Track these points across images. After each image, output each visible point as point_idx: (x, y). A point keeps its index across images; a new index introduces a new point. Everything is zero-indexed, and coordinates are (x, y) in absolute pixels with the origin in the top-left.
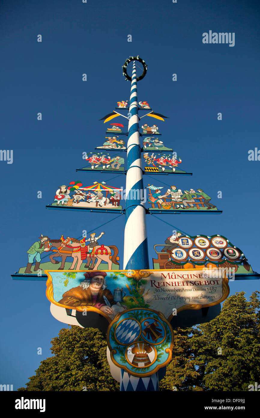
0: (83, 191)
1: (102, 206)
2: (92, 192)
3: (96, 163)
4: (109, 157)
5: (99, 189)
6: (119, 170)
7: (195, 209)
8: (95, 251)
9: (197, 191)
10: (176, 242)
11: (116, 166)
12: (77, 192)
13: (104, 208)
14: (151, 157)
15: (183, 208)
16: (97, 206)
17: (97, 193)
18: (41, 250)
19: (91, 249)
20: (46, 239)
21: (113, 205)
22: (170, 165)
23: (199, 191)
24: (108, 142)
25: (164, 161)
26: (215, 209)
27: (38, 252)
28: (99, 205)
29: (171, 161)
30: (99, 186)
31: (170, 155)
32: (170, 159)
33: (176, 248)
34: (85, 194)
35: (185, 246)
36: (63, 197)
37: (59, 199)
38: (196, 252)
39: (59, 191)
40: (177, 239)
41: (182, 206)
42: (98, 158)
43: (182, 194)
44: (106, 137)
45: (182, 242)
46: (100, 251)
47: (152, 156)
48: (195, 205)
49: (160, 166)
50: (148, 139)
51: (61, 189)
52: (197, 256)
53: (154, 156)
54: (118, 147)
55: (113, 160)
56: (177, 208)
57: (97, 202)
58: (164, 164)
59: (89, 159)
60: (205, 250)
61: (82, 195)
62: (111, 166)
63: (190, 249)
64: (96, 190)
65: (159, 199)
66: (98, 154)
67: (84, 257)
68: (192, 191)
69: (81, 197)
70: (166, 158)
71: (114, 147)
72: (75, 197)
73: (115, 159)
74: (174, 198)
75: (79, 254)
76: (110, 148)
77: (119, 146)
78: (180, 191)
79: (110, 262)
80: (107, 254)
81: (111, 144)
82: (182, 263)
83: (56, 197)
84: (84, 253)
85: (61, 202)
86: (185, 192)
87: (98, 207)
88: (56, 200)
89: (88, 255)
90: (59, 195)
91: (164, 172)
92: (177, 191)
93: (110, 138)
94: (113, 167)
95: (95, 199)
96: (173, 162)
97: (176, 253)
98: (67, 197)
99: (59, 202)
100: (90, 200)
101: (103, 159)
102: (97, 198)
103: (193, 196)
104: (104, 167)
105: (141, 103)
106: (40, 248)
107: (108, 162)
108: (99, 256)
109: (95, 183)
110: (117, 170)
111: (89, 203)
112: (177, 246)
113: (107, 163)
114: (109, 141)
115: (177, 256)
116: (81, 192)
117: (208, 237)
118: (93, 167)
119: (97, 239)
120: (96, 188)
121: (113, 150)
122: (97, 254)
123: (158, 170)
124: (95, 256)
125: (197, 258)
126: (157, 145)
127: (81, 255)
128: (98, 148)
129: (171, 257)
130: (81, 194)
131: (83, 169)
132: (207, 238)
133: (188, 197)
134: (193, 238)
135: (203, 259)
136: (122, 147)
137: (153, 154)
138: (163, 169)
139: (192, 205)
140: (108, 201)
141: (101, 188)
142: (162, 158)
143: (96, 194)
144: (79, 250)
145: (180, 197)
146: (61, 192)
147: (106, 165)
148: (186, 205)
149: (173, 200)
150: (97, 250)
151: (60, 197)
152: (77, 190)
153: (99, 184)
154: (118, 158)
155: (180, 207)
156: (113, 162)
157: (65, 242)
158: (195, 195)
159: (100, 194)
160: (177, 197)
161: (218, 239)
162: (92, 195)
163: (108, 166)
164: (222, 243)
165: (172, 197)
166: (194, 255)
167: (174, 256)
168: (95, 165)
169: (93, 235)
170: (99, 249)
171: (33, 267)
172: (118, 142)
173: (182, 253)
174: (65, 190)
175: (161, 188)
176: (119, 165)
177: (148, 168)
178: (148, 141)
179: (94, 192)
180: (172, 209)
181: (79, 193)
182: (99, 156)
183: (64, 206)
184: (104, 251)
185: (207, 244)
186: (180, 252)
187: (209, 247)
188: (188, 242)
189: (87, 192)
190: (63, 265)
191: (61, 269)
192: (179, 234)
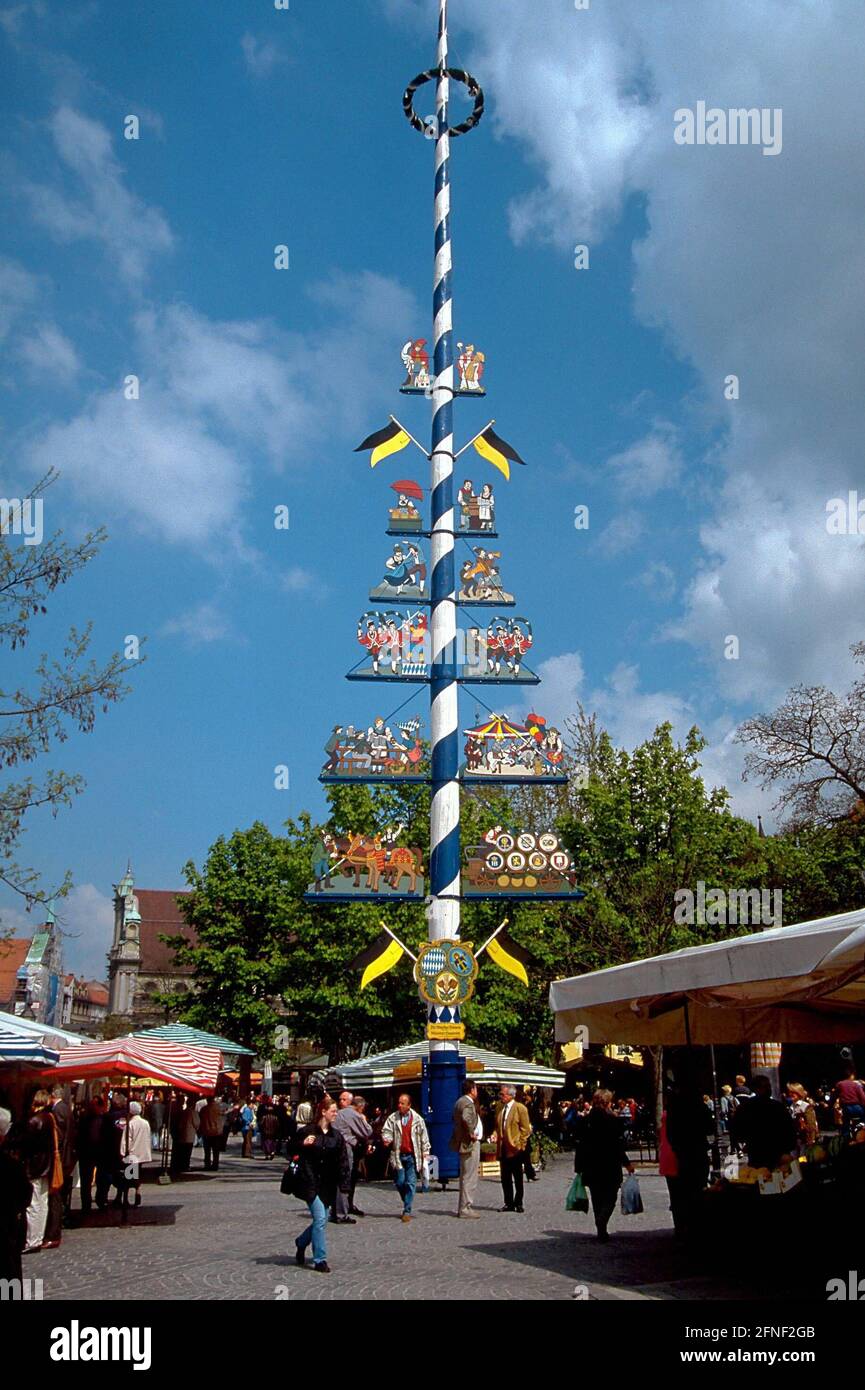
8: (393, 858)
10: (494, 842)
18: (326, 856)
19: (389, 853)
20: (329, 837)
27: (323, 861)
33: (492, 851)
35: (504, 849)
38: (516, 859)
40: (495, 838)
45: (501, 841)
52: (517, 865)
60: (527, 855)
63: (509, 853)
67: (380, 866)
75: (374, 862)
79: (413, 874)
82: (496, 874)
84: (381, 860)
89: (386, 865)
97: (491, 859)
106: (325, 852)
112: (492, 848)
117: (536, 834)
119: (394, 836)
125: (516, 868)
127: (378, 864)
129: (485, 866)
132: (534, 835)
134: (516, 833)
135: (524, 869)
150: (396, 856)
157: (355, 842)
161: (548, 837)
164: (552, 844)
166: (513, 863)
169: (389, 830)
170: (400, 853)
171: (323, 882)
173: (498, 859)
185: (532, 845)
186: (496, 858)
187: (533, 851)
188: (508, 841)
190: (358, 879)
191: (356, 885)
192: (498, 829)
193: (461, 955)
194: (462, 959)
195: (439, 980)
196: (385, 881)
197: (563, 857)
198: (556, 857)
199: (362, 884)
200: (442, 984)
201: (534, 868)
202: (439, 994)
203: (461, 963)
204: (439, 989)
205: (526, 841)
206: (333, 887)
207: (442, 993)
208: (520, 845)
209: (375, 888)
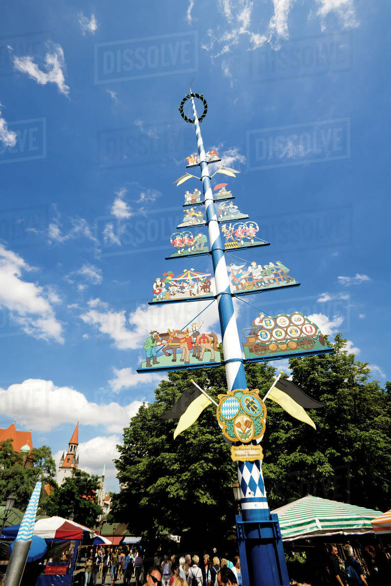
0: (176, 281)
1: (195, 295)
2: (184, 281)
3: (182, 246)
4: (192, 236)
5: (190, 278)
6: (203, 251)
7: (275, 285)
8: (198, 340)
9: (276, 264)
10: (261, 324)
11: (200, 245)
12: (171, 283)
13: (197, 297)
14: (228, 229)
15: (265, 286)
16: (191, 295)
17: (188, 281)
18: (154, 345)
19: (195, 339)
20: (156, 333)
21: (205, 292)
22: (248, 236)
23: (278, 264)
24: (187, 216)
25: (242, 233)
26: (294, 282)
27: (152, 347)
28: (193, 294)
29: (249, 231)
30: (189, 274)
31: (247, 223)
32: (247, 228)
33: (261, 330)
34: (179, 285)
35: (269, 327)
36: (160, 290)
37: (158, 294)
38: (278, 333)
39: (155, 285)
40: (261, 321)
41: (263, 283)
42: (181, 239)
43: (262, 270)
44: (184, 211)
45: (266, 323)
46: (202, 340)
47: (230, 227)
48: (274, 280)
49: (239, 240)
50: (222, 205)
51: (156, 282)
52: (280, 336)
53: (232, 227)
54: (197, 222)
55: (196, 239)
56: (259, 287)
57: (191, 291)
58: (243, 236)
59: (174, 243)
60: (285, 329)
61: (177, 286)
62: (195, 247)
63: (272, 329)
64: (187, 278)
65: (242, 279)
66: (181, 234)
67: (190, 347)
68: (271, 265)
69: (176, 289)
70: (244, 228)
71: (194, 223)
72: (171, 289)
73: (198, 237)
74: (255, 276)
75: (185, 345)
76: (191, 225)
77: (199, 220)
78: (260, 266)
79: (212, 350)
80: (208, 342)
81: (191, 218)
82: (267, 343)
83: (154, 292)
84: (190, 343)
85: (160, 297)
86: (265, 267)
87: (193, 297)
88: (155, 295)
89: (193, 345)
90: (157, 290)
91: (243, 246)
92: (257, 268)
93: (188, 211)
94: (198, 248)
95: (188, 289)
96: (251, 232)
97: (261, 335)
98: (164, 290)
99: (158, 296)
100: (184, 290)
101: (186, 241)
102: (190, 287)
103: (273, 270)
104: (189, 249)
105: (209, 154)
106: (153, 343)
107: (192, 243)
108: (202, 344)
109: (185, 271)
110: (201, 251)
111: (184, 293)
113: (190, 243)
114: (187, 214)
115: (262, 337)
116: (175, 283)
117: (288, 316)
118: (179, 252)
120: (187, 276)
121: (194, 226)
122: (200, 343)
123: (237, 245)
124: (199, 345)
126: (233, 212)
127: (188, 345)
128: (179, 226)
129: (258, 339)
130: (175, 285)
131: (171, 256)
132: (287, 317)
133: (267, 274)
134: (275, 317)
135: (284, 339)
136: (201, 221)
137: (231, 224)
138: (242, 242)
139: (272, 281)
140: (200, 288)
141: (192, 275)
142: (240, 228)
143: (188, 283)
144: (185, 341)
145: (260, 274)
146: (157, 286)
147: (191, 247)
148: (267, 282)
149: (254, 278)
150: (200, 340)
151: (158, 291)
152: (170, 281)
153: (189, 272)
154: (200, 235)
155: (261, 284)
156: (196, 242)
157: (172, 335)
158: (275, 269)
159: (191, 282)
160: (258, 274)
161: (297, 316)
162: (185, 285)
163: (193, 248)
164: (300, 320)
165: (254, 275)
166: (277, 335)
167: (260, 337)
168: (181, 248)
170: (201, 338)
172: (197, 215)
173: (266, 334)
174: (160, 283)
175: (242, 266)
176: (203, 245)
177: (228, 244)
178: (223, 208)
179: (187, 281)
180: (254, 289)
181: (173, 284)
182: (182, 237)
183: (164, 300)
184: (206, 339)
185: (288, 322)
187: (289, 326)
188: (270, 323)
189: (180, 282)
190: (175, 356)
191: (174, 360)
192: (262, 316)
193: (251, 400)
194: (252, 403)
195: (237, 422)
196: (194, 356)
197: (311, 327)
198: (306, 328)
199: (178, 359)
200: (239, 425)
201: (293, 336)
202: (237, 434)
203: (252, 406)
204: (238, 430)
205: (282, 321)
206: (158, 363)
207: (240, 433)
208: (279, 324)
209: (187, 360)
